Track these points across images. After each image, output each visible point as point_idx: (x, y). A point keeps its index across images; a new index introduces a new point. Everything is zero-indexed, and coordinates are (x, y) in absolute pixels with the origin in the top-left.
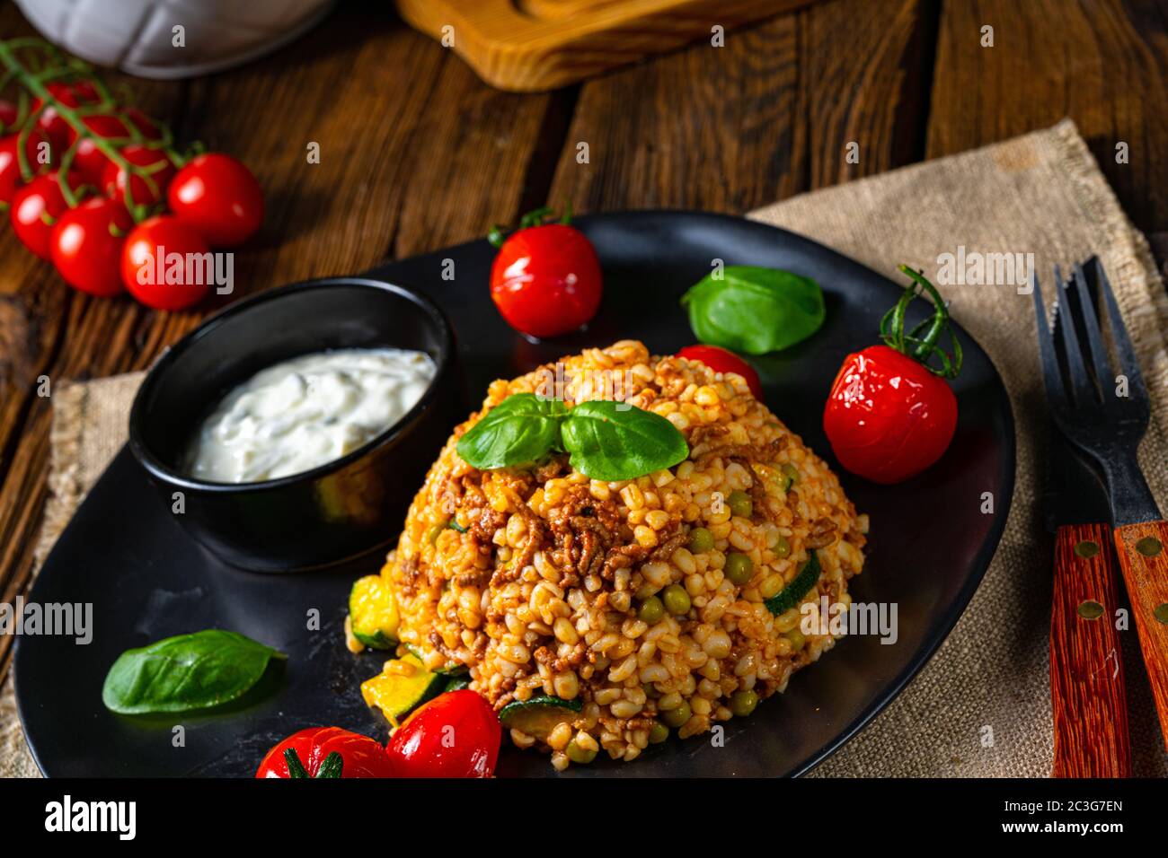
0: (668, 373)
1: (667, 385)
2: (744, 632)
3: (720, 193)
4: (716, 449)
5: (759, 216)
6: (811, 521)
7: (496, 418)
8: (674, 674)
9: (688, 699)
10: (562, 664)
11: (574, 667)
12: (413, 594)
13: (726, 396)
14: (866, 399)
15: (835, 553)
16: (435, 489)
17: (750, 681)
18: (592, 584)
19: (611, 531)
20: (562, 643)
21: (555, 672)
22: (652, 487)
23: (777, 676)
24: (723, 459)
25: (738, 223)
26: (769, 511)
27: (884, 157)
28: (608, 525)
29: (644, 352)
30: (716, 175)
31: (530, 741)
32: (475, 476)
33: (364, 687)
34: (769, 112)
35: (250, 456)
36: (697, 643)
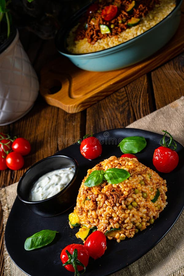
0: (122, 160)
1: (122, 163)
2: (149, 207)
3: (119, 124)
4: (135, 173)
5: (128, 127)
6: (156, 183)
7: (91, 177)
8: (137, 219)
9: (141, 223)
10: (115, 222)
11: (118, 222)
12: (82, 214)
13: (134, 163)
14: (161, 157)
15: (162, 188)
16: (82, 193)
17: (152, 217)
18: (117, 205)
19: (119, 194)
20: (114, 217)
21: (114, 223)
22: (125, 183)
23: (157, 214)
24: (137, 175)
25: (124, 129)
26: (148, 183)
27: (149, 111)
28: (118, 193)
29: (116, 158)
30: (117, 121)
31: (112, 238)
32: (89, 189)
33: (76, 235)
34: (124, 107)
35: (42, 195)
36: (140, 211)
